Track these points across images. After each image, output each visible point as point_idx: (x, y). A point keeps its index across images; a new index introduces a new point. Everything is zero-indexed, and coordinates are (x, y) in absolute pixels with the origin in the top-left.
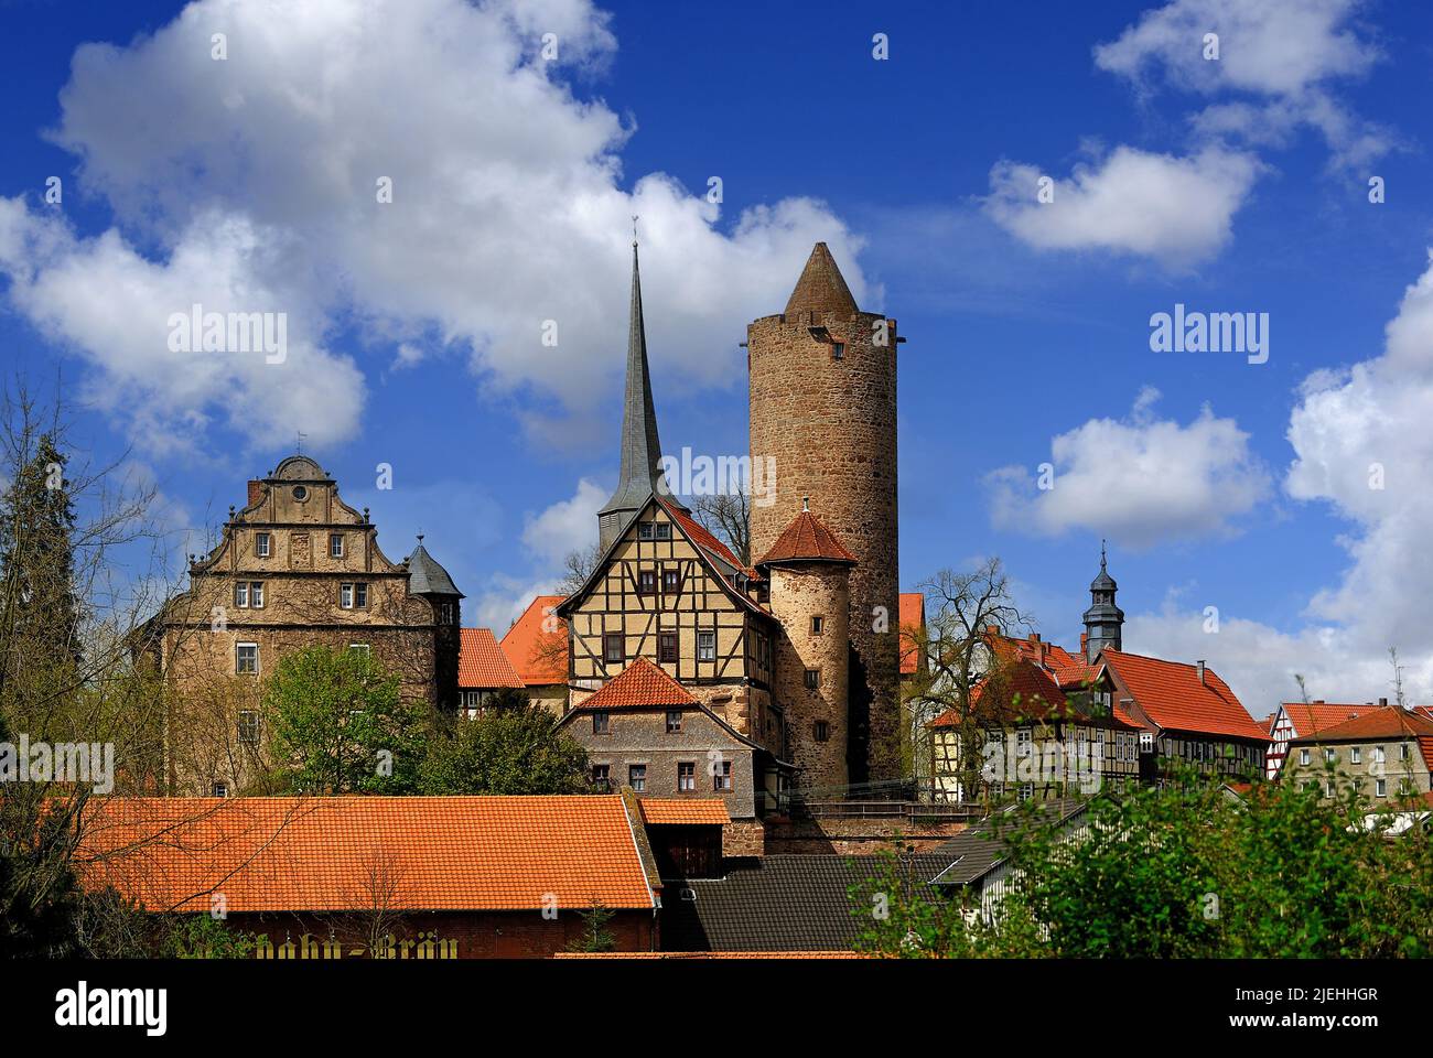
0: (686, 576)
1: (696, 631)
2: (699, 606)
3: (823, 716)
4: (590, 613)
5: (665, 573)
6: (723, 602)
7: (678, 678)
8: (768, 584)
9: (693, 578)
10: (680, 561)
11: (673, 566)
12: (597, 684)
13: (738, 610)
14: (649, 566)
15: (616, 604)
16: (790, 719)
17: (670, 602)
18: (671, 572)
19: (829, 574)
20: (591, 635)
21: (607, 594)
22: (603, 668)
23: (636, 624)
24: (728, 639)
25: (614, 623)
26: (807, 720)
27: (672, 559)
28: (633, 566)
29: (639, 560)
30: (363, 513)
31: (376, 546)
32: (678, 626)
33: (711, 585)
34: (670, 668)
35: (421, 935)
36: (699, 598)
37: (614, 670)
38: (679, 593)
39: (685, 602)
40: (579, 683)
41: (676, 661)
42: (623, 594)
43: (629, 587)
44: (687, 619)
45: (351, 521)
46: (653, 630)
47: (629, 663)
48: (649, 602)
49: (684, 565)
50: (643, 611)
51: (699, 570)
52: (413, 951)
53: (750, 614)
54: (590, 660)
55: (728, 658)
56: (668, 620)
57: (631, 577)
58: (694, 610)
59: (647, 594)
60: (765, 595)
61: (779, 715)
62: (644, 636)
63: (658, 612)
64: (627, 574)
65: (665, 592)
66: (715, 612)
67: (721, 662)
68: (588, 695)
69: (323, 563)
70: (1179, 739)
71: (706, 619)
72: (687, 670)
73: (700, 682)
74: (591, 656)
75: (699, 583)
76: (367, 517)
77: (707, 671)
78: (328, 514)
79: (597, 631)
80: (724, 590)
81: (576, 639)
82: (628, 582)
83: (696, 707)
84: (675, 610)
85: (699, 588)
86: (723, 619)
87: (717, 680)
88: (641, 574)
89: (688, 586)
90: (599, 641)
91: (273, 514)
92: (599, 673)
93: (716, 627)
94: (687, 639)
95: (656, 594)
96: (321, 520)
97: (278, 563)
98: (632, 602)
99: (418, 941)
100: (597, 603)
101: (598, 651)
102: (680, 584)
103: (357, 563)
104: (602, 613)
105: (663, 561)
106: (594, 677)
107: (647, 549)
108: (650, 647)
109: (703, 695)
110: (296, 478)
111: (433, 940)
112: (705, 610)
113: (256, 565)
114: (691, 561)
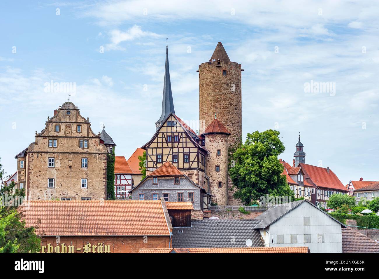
0: (181, 137)
1: (184, 154)
2: (185, 146)
3: (220, 180)
4: (153, 148)
6: (190, 145)
7: (178, 168)
8: (204, 140)
9: (183, 138)
11: (177, 134)
12: (154, 170)
13: (196, 147)
14: (170, 134)
15: (160, 145)
16: (211, 181)
17: (176, 145)
18: (176, 136)
19: (222, 137)
20: (153, 155)
21: (158, 142)
22: (156, 165)
23: (166, 151)
24: (193, 156)
25: (159, 151)
26: (216, 181)
27: (177, 132)
28: (165, 134)
29: (167, 132)
30: (87, 119)
31: (90, 129)
32: (178, 152)
33: (188, 140)
34: (176, 165)
35: (99, 244)
36: (184, 144)
37: (159, 165)
38: (179, 142)
39: (181, 145)
40: (149, 169)
41: (178, 163)
42: (162, 142)
43: (164, 140)
44: (181, 150)
45: (84, 121)
46: (171, 153)
47: (164, 163)
48: (170, 145)
49: (180, 134)
50: (168, 148)
51: (184, 135)
52: (96, 249)
53: (199, 149)
54: (152, 162)
55: (193, 162)
56: (175, 150)
57: (165, 137)
58: (183, 147)
59: (169, 142)
60: (203, 144)
61: (208, 180)
62: (168, 155)
63: (172, 148)
64: (163, 136)
65: (175, 142)
66: (189, 148)
67: (191, 163)
68: (152, 172)
69: (75, 134)
70: (322, 190)
71: (186, 150)
72: (181, 165)
73: (184, 169)
74: (153, 161)
76: (88, 120)
77: (186, 165)
78: (77, 119)
79: (154, 153)
80: (192, 141)
81: (148, 156)
83: (183, 176)
84: (177, 147)
85: (184, 141)
86: (191, 150)
87: (190, 169)
88: (167, 136)
89: (181, 140)
90: (155, 157)
91: (60, 119)
92: (155, 166)
93: (189, 152)
94: (181, 156)
95: (172, 142)
96: (75, 121)
97: (62, 134)
98: (165, 145)
99: (98, 246)
100: (154, 145)
101: (155, 160)
102: (179, 140)
103: (85, 133)
104: (156, 148)
105: (174, 132)
106: (153, 168)
107: (169, 129)
108: (170, 158)
109: (186, 173)
110: (68, 108)
111: (102, 245)
112: (186, 148)
113: (55, 134)
114: (182, 132)
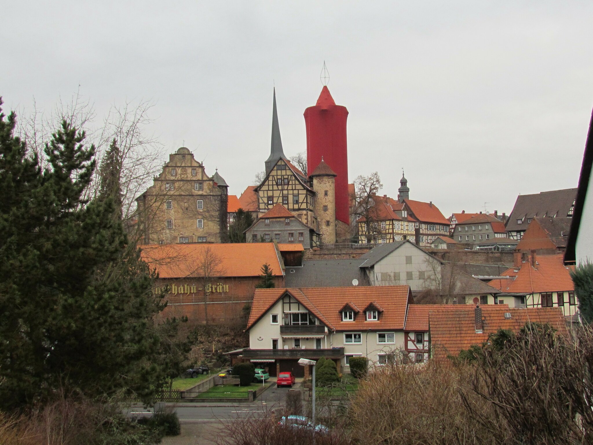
0: (290, 180)
1: (293, 195)
2: (294, 188)
3: (328, 219)
4: (264, 191)
5: (284, 179)
6: (299, 187)
7: (288, 209)
8: (313, 181)
9: (292, 180)
10: (288, 176)
11: (286, 177)
12: (266, 211)
13: (304, 189)
14: (279, 177)
15: (271, 188)
16: (319, 220)
17: (286, 187)
18: (286, 179)
19: (329, 179)
20: (264, 197)
21: (268, 185)
22: (267, 206)
23: (277, 193)
24: (302, 198)
25: (270, 194)
26: (324, 220)
27: (286, 175)
28: (275, 177)
29: (277, 175)
30: (201, 163)
31: (205, 173)
32: (288, 194)
33: (297, 182)
34: (286, 206)
35: (218, 284)
36: (294, 186)
37: (270, 207)
38: (288, 184)
39: (290, 187)
40: (261, 211)
41: (288, 204)
42: (273, 185)
43: (274, 183)
44: (291, 192)
45: (198, 165)
46: (281, 195)
47: (274, 205)
48: (280, 187)
49: (289, 177)
50: (278, 190)
51: (294, 178)
52: (216, 289)
53: (308, 190)
54: (264, 204)
55: (302, 203)
56: (285, 192)
57: (275, 180)
58: (292, 189)
59: (279, 185)
60: (311, 186)
61: (316, 219)
62: (279, 197)
63: (282, 190)
64: (274, 179)
65: (284, 185)
66: (298, 190)
67: (300, 204)
68: (263, 214)
69: (190, 177)
70: (426, 224)
71: (296, 192)
72: (291, 207)
73: (294, 210)
74: (264, 203)
75: (294, 182)
76: (202, 164)
77: (296, 207)
78: (191, 163)
79: (266, 196)
80: (300, 184)
81: (260, 198)
82: (274, 182)
83: (293, 217)
84: (287, 190)
85: (294, 183)
86: (300, 192)
87: (299, 209)
88: (278, 179)
89: (290, 183)
90: (266, 199)
91: (176, 164)
92: (266, 208)
93: (298, 194)
94: (291, 197)
95: (281, 185)
96: (189, 165)
97: (179, 177)
98: (275, 187)
99: (217, 285)
100: (265, 188)
101: (266, 202)
102: (289, 182)
103: (199, 177)
104: (267, 191)
105: (283, 176)
106: (265, 209)
107: (279, 172)
108: (280, 200)
109: (295, 214)
110: (183, 153)
111: (222, 285)
112: (295, 189)
113: (173, 178)
114: (291, 175)
